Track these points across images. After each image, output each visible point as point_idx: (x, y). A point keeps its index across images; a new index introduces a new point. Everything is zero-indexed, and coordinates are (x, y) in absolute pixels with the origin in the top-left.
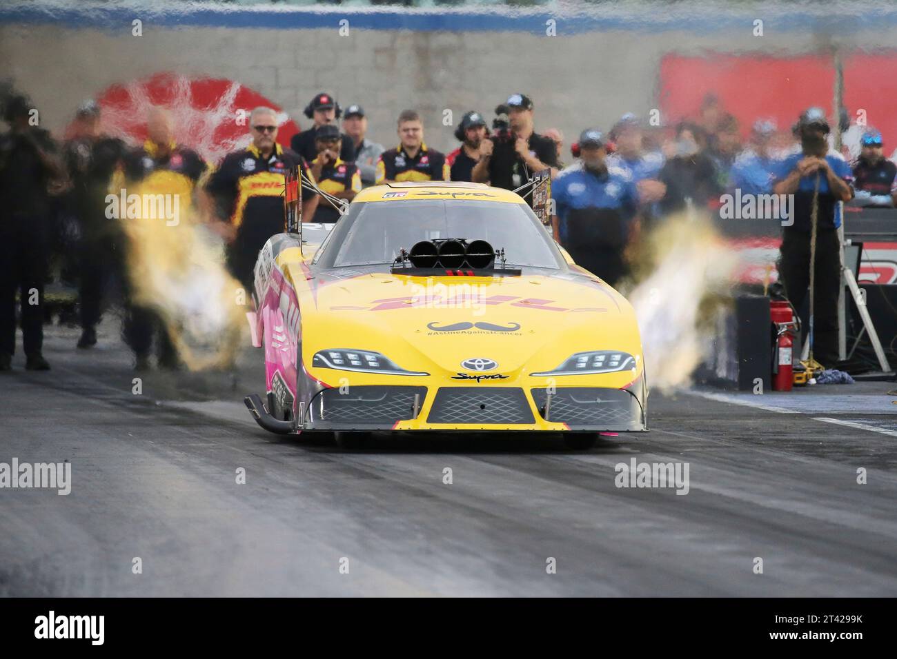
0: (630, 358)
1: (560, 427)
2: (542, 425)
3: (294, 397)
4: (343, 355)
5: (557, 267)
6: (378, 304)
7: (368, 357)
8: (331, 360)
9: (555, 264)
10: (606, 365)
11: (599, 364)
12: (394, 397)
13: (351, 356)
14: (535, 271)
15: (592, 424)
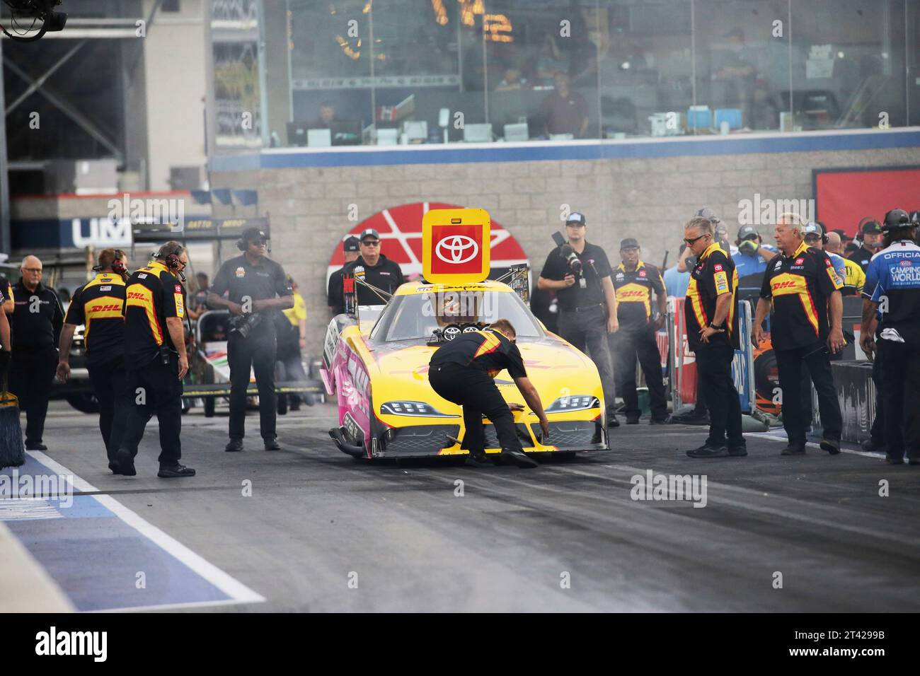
0: (596, 399)
1: (551, 449)
2: (539, 448)
3: (364, 432)
4: (401, 405)
5: (538, 335)
6: (421, 369)
7: (419, 406)
8: (393, 409)
9: (536, 334)
10: (580, 405)
11: (575, 405)
12: (438, 433)
13: (406, 406)
14: (525, 339)
15: (572, 446)
